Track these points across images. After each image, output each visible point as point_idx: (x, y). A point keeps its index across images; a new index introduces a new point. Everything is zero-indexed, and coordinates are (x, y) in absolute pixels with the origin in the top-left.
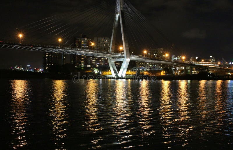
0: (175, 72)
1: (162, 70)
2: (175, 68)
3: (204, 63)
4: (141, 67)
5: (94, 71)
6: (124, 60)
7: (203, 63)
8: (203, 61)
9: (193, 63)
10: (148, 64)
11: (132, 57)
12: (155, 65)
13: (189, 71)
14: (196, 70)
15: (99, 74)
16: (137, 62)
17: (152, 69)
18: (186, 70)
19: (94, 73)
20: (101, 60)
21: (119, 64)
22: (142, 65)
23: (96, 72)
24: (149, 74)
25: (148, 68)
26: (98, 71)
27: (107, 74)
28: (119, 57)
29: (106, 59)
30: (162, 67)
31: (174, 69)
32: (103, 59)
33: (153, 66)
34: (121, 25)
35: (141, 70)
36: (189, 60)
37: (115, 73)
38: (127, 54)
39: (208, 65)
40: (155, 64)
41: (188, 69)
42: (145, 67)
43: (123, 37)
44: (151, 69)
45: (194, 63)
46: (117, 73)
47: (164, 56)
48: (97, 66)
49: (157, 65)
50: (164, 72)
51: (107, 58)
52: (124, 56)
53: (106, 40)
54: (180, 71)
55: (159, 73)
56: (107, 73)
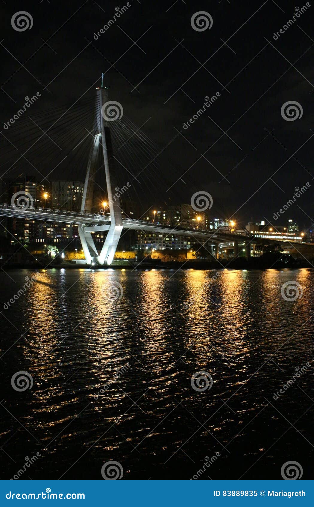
0: (216, 253)
1: (190, 249)
2: (217, 244)
3: (273, 233)
4: (147, 243)
5: (49, 252)
6: (109, 228)
7: (271, 235)
8: (271, 229)
9: (252, 234)
10: (161, 236)
11: (127, 222)
12: (176, 239)
13: (244, 250)
14: (257, 248)
15: (58, 257)
16: (139, 233)
17: (171, 247)
18: (238, 249)
19: (48, 255)
20: (65, 229)
21: (102, 237)
22: (150, 239)
23: (53, 254)
24: (164, 258)
25: (160, 245)
26: (56, 252)
27: (76, 257)
28: (101, 224)
29: (76, 226)
30: (189, 243)
31: (214, 247)
32: (69, 226)
33: (171, 240)
34: (105, 157)
35: (147, 248)
36: (244, 228)
37: (92, 255)
38: (116, 217)
39: (282, 238)
40: (175, 236)
41: (243, 247)
42: (154, 242)
43: (108, 181)
44: (167, 246)
45: (254, 234)
46: (96, 256)
47: (193, 220)
48: (58, 240)
49: (181, 238)
50: (194, 252)
51: (78, 224)
52: (110, 220)
53: (78, 188)
54: (225, 251)
55: (184, 256)
56: (77, 255)
